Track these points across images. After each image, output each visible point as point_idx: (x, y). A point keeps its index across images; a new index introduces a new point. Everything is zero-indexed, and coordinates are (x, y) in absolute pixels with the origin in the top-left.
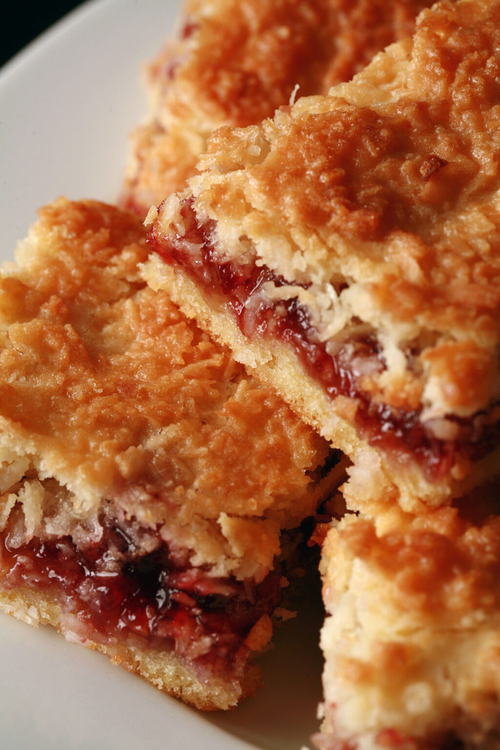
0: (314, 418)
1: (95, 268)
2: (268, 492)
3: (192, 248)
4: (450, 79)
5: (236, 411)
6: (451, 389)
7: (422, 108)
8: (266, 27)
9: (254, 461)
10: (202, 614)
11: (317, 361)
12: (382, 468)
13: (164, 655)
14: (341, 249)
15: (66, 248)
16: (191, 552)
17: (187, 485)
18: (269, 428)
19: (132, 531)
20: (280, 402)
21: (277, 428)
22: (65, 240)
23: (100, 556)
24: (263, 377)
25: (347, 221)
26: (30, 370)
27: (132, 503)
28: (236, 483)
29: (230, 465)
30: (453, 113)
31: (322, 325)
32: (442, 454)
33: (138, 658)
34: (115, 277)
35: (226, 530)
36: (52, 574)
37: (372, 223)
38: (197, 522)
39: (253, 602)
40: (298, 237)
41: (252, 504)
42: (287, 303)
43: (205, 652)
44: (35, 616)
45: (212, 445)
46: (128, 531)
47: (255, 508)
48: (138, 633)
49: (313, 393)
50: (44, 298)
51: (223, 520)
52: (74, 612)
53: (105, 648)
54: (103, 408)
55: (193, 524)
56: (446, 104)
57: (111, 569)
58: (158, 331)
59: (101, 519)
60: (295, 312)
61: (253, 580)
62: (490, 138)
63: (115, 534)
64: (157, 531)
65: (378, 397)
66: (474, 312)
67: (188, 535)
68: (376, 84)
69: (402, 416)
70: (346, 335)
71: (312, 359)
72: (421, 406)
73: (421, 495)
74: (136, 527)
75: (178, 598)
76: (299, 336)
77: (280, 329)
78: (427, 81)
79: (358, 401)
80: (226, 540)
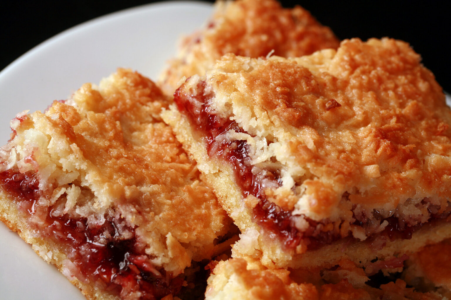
0: (229, 208)
1: (138, 104)
2: (195, 233)
3: (197, 103)
4: (352, 73)
5: (190, 192)
6: (314, 202)
7: (334, 79)
8: (256, 33)
9: (192, 217)
10: (141, 280)
11: (244, 175)
12: (258, 240)
13: (111, 297)
14: (277, 123)
15: (127, 89)
16: (147, 246)
17: (156, 214)
18: (203, 206)
19: (121, 226)
20: (214, 196)
21: (207, 208)
22: (128, 85)
23: (98, 234)
24: (209, 181)
25: (284, 112)
26: (93, 135)
27: (126, 211)
28: (180, 222)
29: (179, 214)
30: (349, 88)
31: (254, 157)
32: (295, 237)
33: (97, 295)
34: (147, 112)
35: (168, 242)
36: (69, 236)
37: (296, 117)
38: (156, 232)
39: (168, 284)
40: (257, 110)
41: (186, 235)
42: (238, 142)
44: (50, 257)
45: (174, 201)
46: (118, 225)
47: (186, 237)
48: (103, 279)
49: (234, 193)
50: (110, 106)
51: (169, 236)
52: (72, 260)
53: (81, 285)
54: (125, 164)
55: (153, 232)
56: (346, 83)
57: (102, 242)
58: (161, 143)
59: (106, 216)
60: (241, 148)
61: (172, 274)
62: (364, 105)
63: (110, 225)
64: (134, 230)
65: (271, 200)
66: (336, 172)
67: (149, 237)
68: (313, 63)
69: (281, 212)
70: (265, 165)
71: (242, 174)
72: (293, 209)
73: (274, 258)
74: (123, 224)
75: (131, 267)
76: (239, 160)
77: (229, 155)
78: (340, 69)
79: (259, 200)
80: (166, 248)
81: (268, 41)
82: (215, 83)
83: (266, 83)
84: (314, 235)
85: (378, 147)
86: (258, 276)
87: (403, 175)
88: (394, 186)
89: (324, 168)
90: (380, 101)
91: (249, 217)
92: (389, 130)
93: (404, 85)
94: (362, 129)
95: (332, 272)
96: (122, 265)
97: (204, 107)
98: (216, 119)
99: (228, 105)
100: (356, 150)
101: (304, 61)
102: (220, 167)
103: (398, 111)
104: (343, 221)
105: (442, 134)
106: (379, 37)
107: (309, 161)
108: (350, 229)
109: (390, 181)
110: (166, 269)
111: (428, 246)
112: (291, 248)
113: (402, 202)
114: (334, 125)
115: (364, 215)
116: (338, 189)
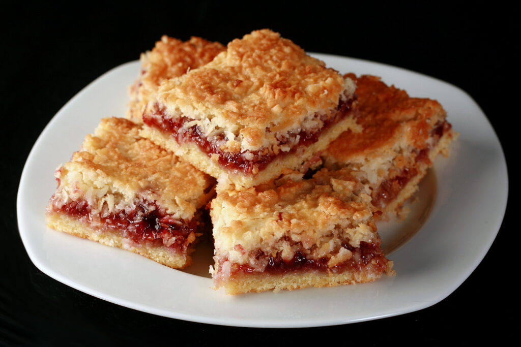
0: (204, 168)
1: (123, 135)
2: (191, 191)
3: (159, 117)
4: (241, 60)
5: (178, 170)
6: (250, 140)
7: (233, 68)
8: (173, 64)
9: (185, 183)
10: (171, 230)
12: (229, 178)
13: (159, 248)
14: (210, 106)
15: (113, 129)
16: (167, 209)
17: (163, 189)
18: (188, 175)
19: (146, 205)
20: (192, 166)
21: (191, 175)
22: (112, 126)
23: (135, 216)
24: (186, 159)
25: (211, 98)
26: (106, 162)
27: (145, 194)
28: (179, 188)
29: (177, 185)
30: (243, 69)
31: (205, 131)
32: (249, 165)
33: (150, 252)
34: (130, 137)
35: (177, 202)
36: (119, 224)
37: (220, 98)
38: (168, 199)
39: (188, 226)
40: (195, 104)
41: (186, 195)
42: (192, 128)
43: (173, 243)
44: (113, 242)
45: (170, 179)
46: (144, 205)
48: (150, 240)
49: (203, 158)
50: (107, 142)
51: (176, 198)
52: (126, 237)
53: (138, 251)
54: (132, 170)
56: (240, 67)
57: (139, 219)
58: (147, 150)
59: (135, 203)
60: (196, 130)
61: (188, 219)
62: (256, 75)
63: (140, 207)
64: (155, 203)
65: (226, 151)
66: (256, 118)
67: (165, 203)
68: (216, 65)
69: (235, 155)
70: (214, 133)
71: (203, 144)
72: (241, 149)
73: (243, 184)
74: (147, 203)
75: (163, 225)
76: (197, 138)
77: (191, 137)
78: (233, 61)
79: (219, 154)
80: (178, 206)
81: (183, 65)
82: (164, 100)
83: (194, 87)
84: (259, 159)
85: (274, 95)
86: (238, 198)
87: (296, 104)
88: (294, 113)
89: (248, 119)
90: (265, 69)
91: (218, 168)
92: (277, 83)
93: (275, 54)
94: (261, 89)
95: (280, 180)
96: (157, 227)
97: (163, 117)
98: (174, 120)
99: (177, 109)
100: (262, 102)
101: (210, 66)
102: (188, 148)
103: (278, 70)
104: (272, 146)
105: (310, 73)
106: (249, 32)
107: (238, 119)
108: (278, 148)
109: (290, 111)
110: (184, 218)
111: (332, 143)
112: (249, 172)
113: (302, 120)
114: (243, 94)
115: (283, 137)
116: (261, 127)
